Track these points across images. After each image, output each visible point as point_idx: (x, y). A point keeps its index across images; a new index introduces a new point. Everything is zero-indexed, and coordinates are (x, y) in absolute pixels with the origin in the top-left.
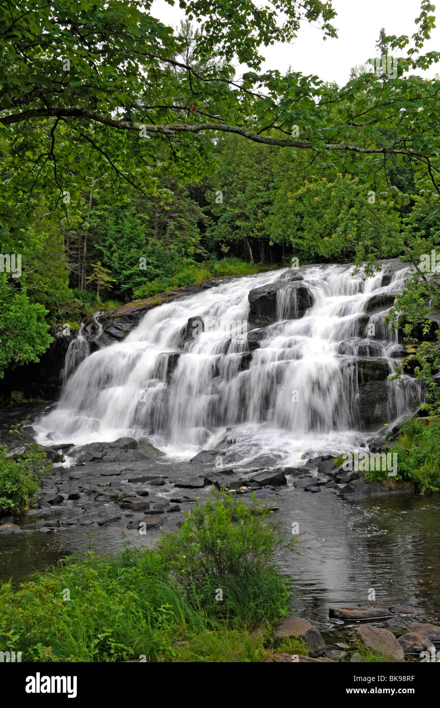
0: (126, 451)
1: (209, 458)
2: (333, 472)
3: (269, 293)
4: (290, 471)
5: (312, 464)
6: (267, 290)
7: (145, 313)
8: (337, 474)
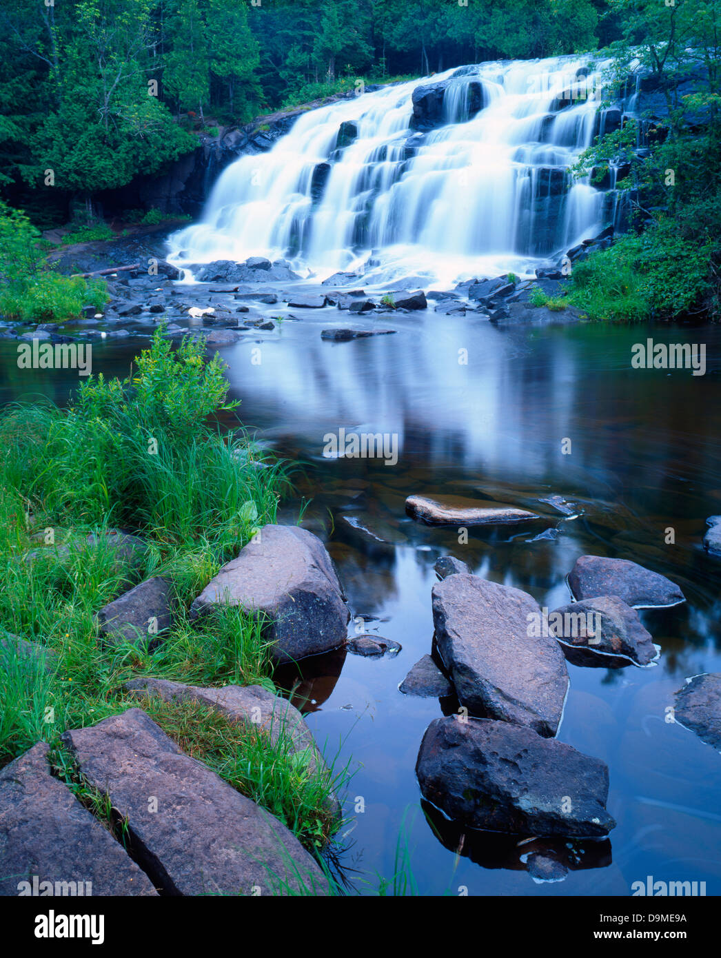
0: (254, 271)
1: (344, 281)
2: (487, 297)
3: (436, 90)
4: (434, 295)
5: (462, 288)
6: (434, 87)
7: (295, 120)
8: (491, 299)
